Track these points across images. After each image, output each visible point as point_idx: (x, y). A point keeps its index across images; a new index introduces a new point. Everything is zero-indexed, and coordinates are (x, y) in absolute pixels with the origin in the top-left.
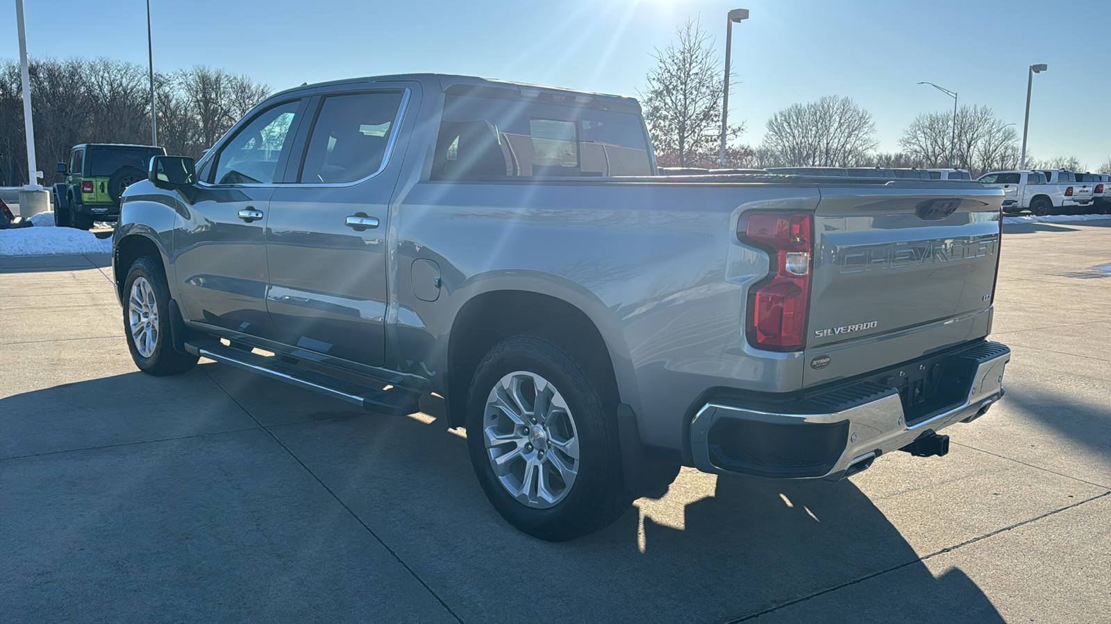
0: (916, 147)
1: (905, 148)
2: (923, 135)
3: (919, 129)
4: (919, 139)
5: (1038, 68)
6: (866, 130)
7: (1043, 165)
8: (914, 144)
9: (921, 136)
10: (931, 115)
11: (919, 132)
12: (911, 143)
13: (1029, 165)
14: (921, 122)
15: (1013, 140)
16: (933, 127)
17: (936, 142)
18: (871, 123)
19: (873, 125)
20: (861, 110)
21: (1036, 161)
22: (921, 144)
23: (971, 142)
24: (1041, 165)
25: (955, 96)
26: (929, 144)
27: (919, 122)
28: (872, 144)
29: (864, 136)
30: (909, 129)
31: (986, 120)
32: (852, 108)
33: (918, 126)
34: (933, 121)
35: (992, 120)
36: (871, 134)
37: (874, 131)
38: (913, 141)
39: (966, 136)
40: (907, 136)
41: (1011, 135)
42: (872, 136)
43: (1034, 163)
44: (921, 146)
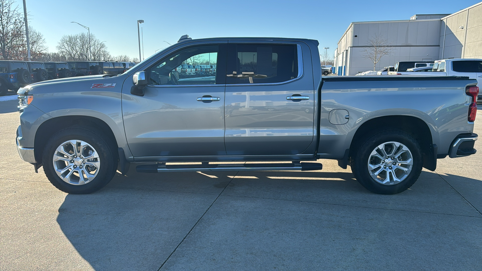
0: (64, 50)
1: (59, 50)
2: (67, 45)
3: (65, 42)
4: (65, 46)
5: (141, 21)
6: (41, 42)
7: (115, 59)
8: (63, 49)
9: (66, 45)
10: (69, 36)
11: (65, 43)
12: (62, 48)
13: (110, 58)
14: (65, 39)
15: (104, 48)
16: (71, 41)
17: (73, 48)
18: (43, 39)
19: (44, 39)
20: (37, 32)
21: (112, 56)
22: (66, 48)
23: (88, 48)
24: (114, 59)
25: (88, 29)
26: (70, 48)
27: (64, 39)
28: (45, 48)
29: (41, 44)
30: (60, 42)
31: (92, 39)
32: (33, 31)
33: (64, 41)
34: (71, 39)
35: (95, 39)
36: (44, 43)
37: (45, 42)
38: (63, 47)
39: (85, 46)
40: (59, 45)
41: (103, 46)
42: (44, 45)
43: (112, 58)
44: (66, 50)
